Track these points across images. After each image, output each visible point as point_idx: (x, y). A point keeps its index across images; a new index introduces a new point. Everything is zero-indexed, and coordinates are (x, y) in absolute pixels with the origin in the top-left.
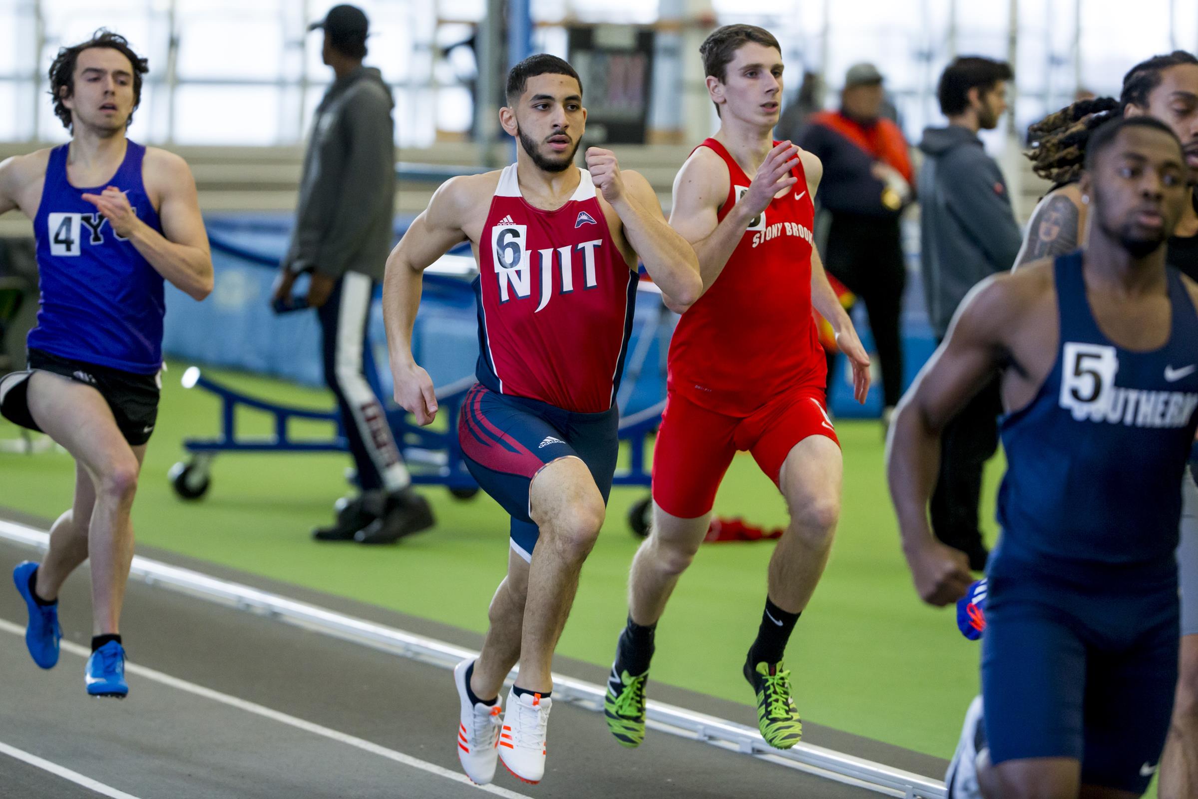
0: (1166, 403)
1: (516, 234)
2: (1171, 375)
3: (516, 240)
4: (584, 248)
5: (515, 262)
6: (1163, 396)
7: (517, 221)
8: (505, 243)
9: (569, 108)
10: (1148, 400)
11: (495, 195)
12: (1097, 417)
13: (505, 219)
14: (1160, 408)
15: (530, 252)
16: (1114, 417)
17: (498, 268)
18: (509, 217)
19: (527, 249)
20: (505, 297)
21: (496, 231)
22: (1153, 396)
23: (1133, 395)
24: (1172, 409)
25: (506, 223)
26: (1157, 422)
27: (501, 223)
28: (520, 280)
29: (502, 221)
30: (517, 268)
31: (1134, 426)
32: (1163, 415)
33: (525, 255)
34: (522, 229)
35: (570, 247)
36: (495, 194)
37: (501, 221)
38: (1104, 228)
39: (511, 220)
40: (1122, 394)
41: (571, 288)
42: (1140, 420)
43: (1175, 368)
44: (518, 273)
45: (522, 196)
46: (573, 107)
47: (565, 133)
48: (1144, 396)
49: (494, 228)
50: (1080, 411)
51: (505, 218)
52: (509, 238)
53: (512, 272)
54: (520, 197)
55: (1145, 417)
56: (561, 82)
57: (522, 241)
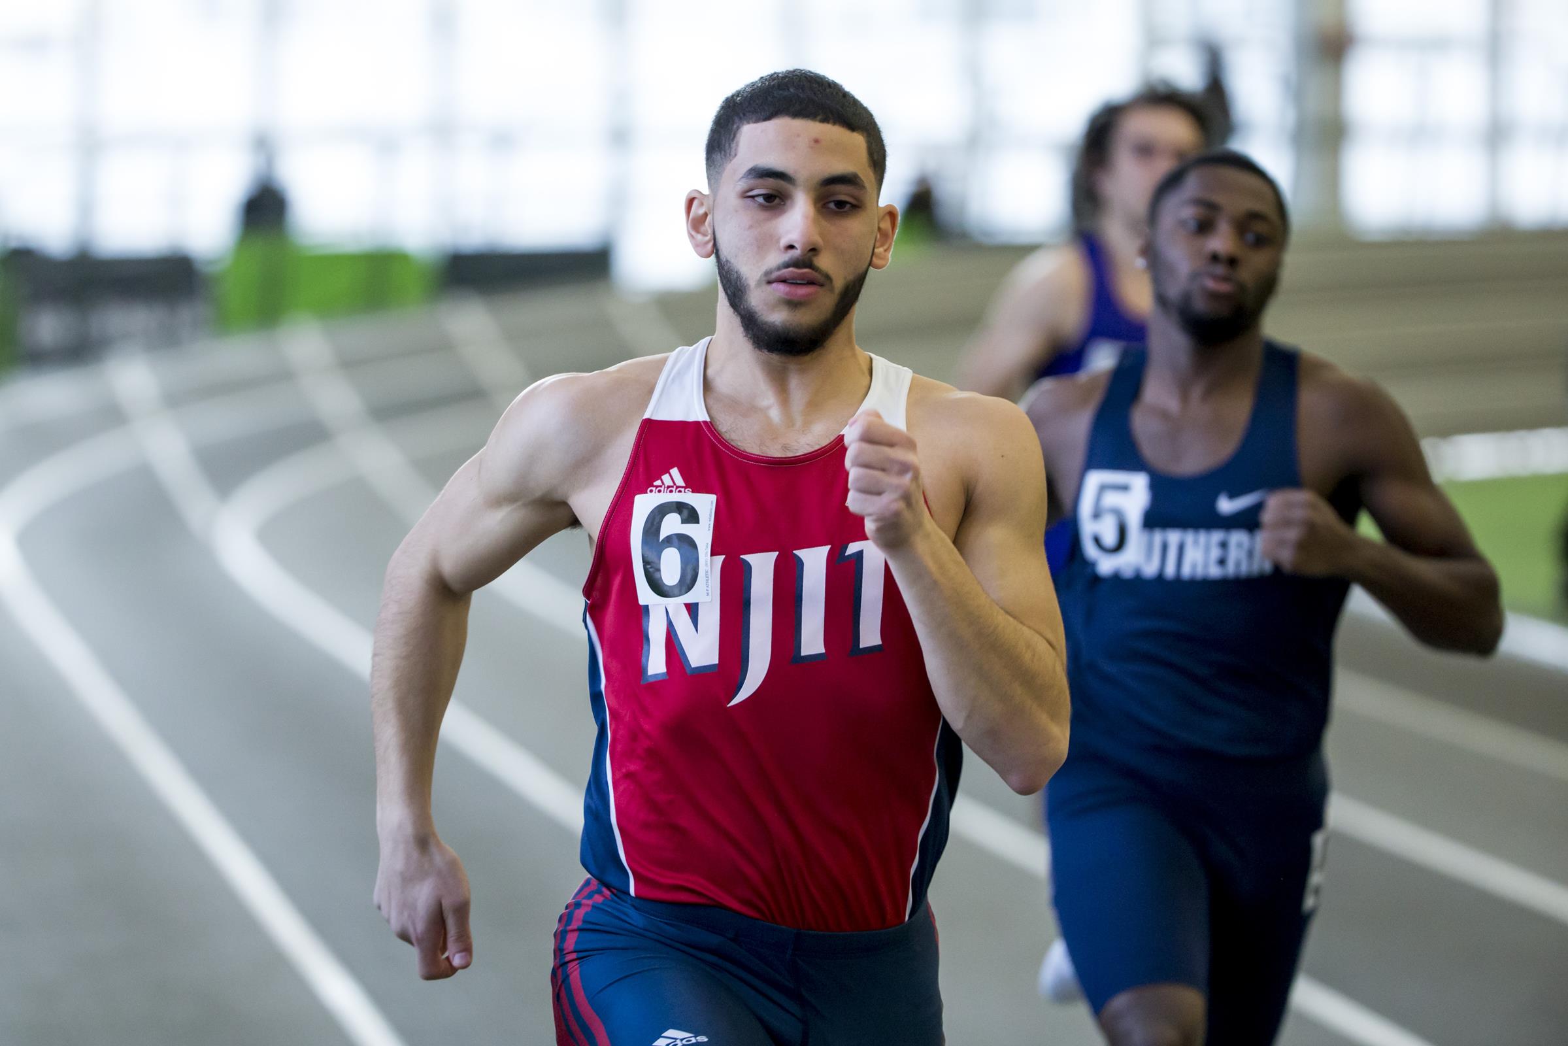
0: (1224, 545)
1: (691, 516)
2: (1226, 506)
3: (689, 530)
4: (860, 554)
5: (688, 581)
6: (1217, 536)
7: (695, 484)
8: (663, 535)
9: (832, 206)
10: (1196, 542)
11: (644, 418)
12: (1128, 573)
13: (666, 478)
14: (1215, 553)
15: (720, 559)
16: (1150, 569)
17: (645, 594)
18: (675, 472)
19: (713, 553)
20: (656, 664)
21: (644, 505)
22: (1202, 536)
23: (1174, 537)
24: (1234, 555)
25: (668, 487)
26: (1215, 572)
27: (657, 487)
28: (697, 631)
29: (658, 483)
30: (689, 598)
31: (1178, 581)
32: (1222, 562)
33: (710, 568)
34: (705, 504)
35: (825, 550)
36: (647, 416)
37: (656, 483)
38: (1161, 300)
39: (680, 481)
40: (1158, 537)
41: (819, 648)
42: (1186, 571)
43: (1232, 495)
44: (692, 610)
45: (708, 419)
46: (840, 204)
47: (810, 265)
48: (1189, 537)
49: (639, 499)
50: (1106, 565)
51: (667, 475)
52: (672, 524)
53: (676, 605)
54: (705, 422)
55: (1194, 566)
56: (817, 141)
57: (702, 534)
